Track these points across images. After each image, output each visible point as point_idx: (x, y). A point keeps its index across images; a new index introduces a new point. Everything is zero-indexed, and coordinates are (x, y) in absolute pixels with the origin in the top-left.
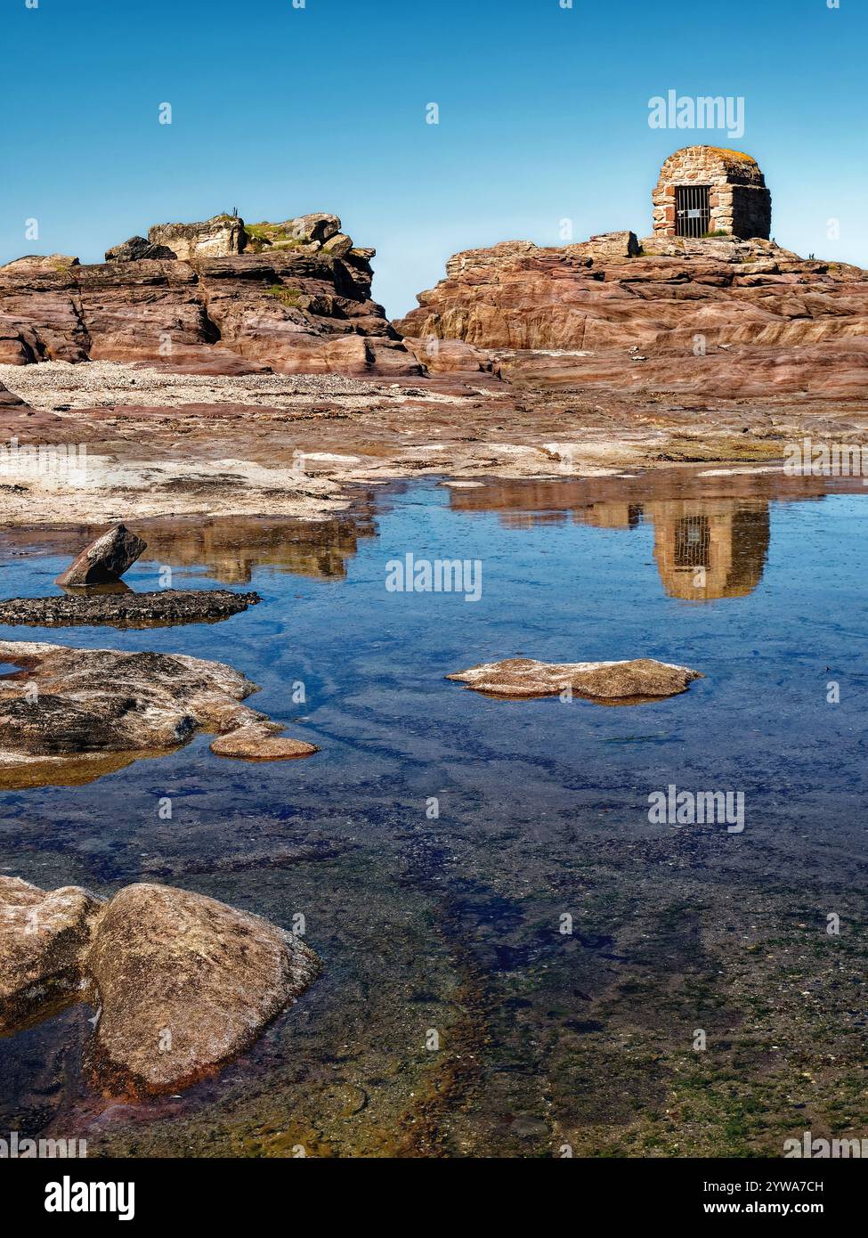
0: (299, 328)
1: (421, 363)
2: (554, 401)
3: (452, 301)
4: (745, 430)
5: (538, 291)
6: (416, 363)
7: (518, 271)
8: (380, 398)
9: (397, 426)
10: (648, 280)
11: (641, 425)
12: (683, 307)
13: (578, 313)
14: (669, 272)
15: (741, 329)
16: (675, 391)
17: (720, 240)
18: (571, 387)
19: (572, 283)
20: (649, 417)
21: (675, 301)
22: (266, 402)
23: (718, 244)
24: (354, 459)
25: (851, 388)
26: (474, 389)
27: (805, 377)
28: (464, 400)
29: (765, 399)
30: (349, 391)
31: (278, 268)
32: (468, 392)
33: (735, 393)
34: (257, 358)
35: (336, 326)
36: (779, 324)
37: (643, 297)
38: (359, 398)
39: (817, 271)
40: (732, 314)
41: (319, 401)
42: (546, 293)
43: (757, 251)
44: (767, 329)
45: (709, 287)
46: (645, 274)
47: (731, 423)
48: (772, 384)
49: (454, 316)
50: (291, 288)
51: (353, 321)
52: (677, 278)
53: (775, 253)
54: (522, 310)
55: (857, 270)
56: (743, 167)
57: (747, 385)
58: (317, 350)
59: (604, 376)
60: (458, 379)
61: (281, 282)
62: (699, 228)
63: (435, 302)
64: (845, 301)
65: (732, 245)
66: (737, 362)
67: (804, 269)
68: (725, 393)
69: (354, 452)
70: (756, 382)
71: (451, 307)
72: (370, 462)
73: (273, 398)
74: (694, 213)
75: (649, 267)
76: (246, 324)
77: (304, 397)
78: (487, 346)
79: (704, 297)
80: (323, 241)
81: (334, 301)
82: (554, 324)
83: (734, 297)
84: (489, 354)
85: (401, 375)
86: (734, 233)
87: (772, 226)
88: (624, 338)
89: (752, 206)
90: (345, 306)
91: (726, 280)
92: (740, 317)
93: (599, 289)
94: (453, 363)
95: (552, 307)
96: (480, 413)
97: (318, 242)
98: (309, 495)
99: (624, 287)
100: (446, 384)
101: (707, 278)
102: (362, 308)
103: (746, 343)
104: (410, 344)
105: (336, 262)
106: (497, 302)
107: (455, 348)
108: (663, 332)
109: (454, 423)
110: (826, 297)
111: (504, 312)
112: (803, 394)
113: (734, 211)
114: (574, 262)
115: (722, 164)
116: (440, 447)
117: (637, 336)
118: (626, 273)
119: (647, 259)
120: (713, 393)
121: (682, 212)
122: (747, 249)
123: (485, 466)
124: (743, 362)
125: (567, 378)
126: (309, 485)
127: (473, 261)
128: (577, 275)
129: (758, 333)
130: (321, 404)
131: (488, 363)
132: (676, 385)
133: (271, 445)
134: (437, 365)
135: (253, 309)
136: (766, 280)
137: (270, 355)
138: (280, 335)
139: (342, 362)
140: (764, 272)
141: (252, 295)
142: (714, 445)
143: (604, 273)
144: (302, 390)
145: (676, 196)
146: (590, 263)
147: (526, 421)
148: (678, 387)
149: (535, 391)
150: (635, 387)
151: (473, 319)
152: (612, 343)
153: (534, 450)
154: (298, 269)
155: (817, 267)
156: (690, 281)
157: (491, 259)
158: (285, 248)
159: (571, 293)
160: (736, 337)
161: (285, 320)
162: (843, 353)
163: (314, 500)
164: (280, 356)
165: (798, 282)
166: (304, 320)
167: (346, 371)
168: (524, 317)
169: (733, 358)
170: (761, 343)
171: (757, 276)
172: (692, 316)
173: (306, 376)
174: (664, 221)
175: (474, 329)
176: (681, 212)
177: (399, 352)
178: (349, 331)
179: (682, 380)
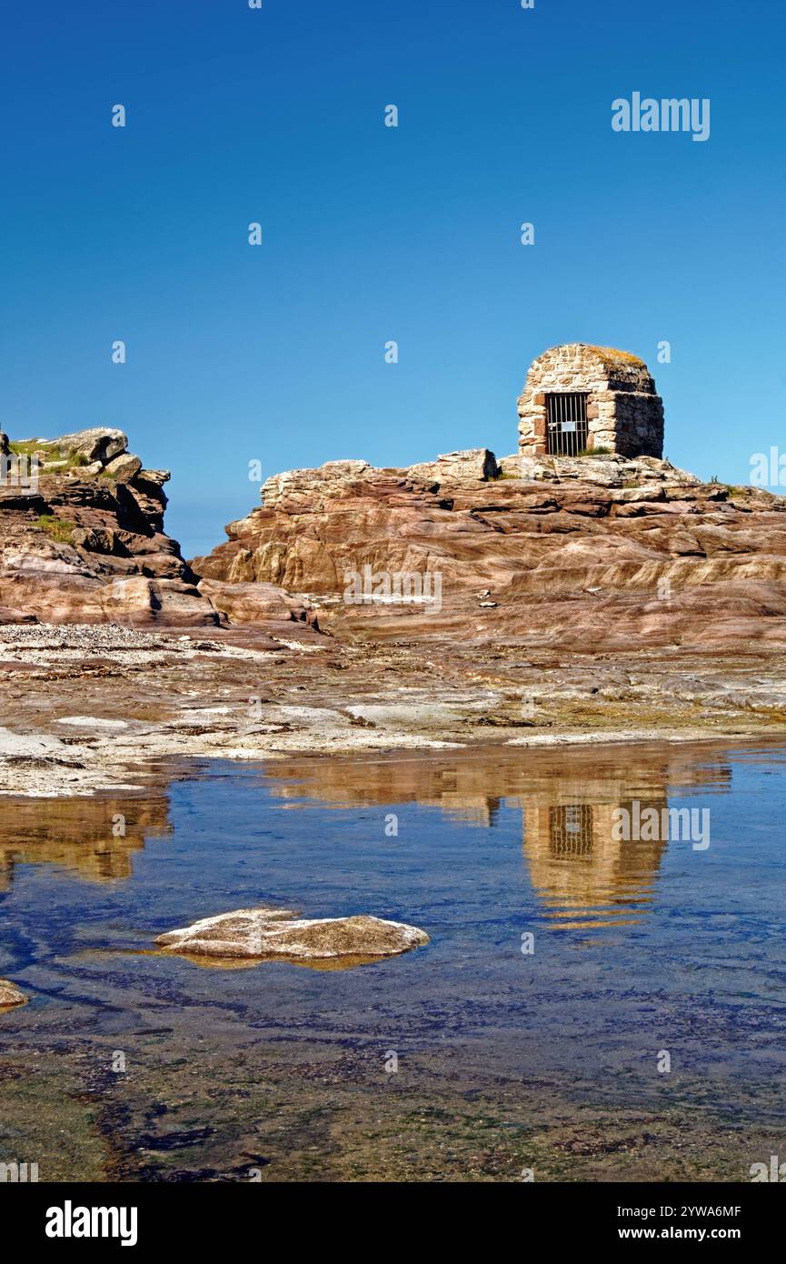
0: (71, 568)
1: (217, 610)
2: (378, 656)
3: (267, 534)
4: (595, 691)
5: (371, 522)
6: (212, 611)
7: (347, 497)
8: (166, 653)
9: (180, 686)
10: (507, 509)
11: (474, 684)
12: (547, 542)
13: (418, 549)
14: (532, 499)
15: (613, 569)
16: (527, 644)
17: (600, 459)
18: (403, 640)
19: (412, 512)
20: (483, 676)
21: (536, 535)
22: (27, 657)
23: (596, 464)
24: (121, 724)
25: (730, 640)
26: (283, 642)
27: (679, 627)
28: (268, 655)
29: (630, 654)
30: (129, 645)
31: (48, 496)
32: (273, 645)
33: (596, 647)
34: (19, 605)
35: (117, 566)
36: (657, 563)
37: (500, 530)
38: (140, 653)
39: (715, 498)
40: (603, 551)
41: (91, 656)
42: (381, 524)
43: (645, 473)
44: (643, 570)
45: (582, 518)
46: (504, 502)
47: (579, 683)
48: (640, 636)
49: (270, 553)
50: (64, 520)
51: (138, 560)
52: (542, 506)
53: (668, 474)
54: (352, 546)
55: (768, 497)
56: (629, 370)
57: (610, 637)
58: (91, 594)
59: (443, 626)
60: (262, 630)
61: (51, 512)
62: (575, 445)
63: (248, 534)
64: (744, 535)
65: (614, 465)
66: (599, 610)
67: (698, 495)
68: (585, 646)
69: (123, 716)
70: (620, 634)
71: (266, 541)
72: (140, 727)
73: (36, 653)
74: (569, 427)
75: (508, 493)
76: (6, 563)
77: (74, 652)
78: (308, 589)
79: (574, 530)
80: (106, 462)
81: (116, 536)
82: (391, 563)
83: (611, 530)
84: (303, 599)
85: (193, 625)
86: (618, 450)
87: (665, 442)
88: (475, 580)
89: (639, 417)
90: (129, 541)
91: (604, 509)
92: (613, 555)
93: (445, 520)
94: (259, 611)
95: (387, 542)
96: (282, 670)
97: (99, 463)
98: (61, 763)
99: (476, 517)
100: (248, 636)
101: (580, 507)
102: (149, 544)
103: (618, 587)
104: (207, 588)
105: (121, 488)
106: (322, 535)
107: (261, 592)
108: (520, 573)
109: (249, 682)
110: (722, 530)
111: (329, 547)
112: (675, 648)
113: (617, 424)
114: (416, 487)
115: (602, 366)
116: (224, 710)
117: (489, 577)
118: (480, 499)
119: (507, 482)
120: (570, 647)
121: (555, 424)
122: (633, 470)
123: (274, 732)
124: (606, 609)
125: (399, 628)
126: (64, 752)
127: (293, 485)
128: (419, 503)
129: (632, 574)
130: (93, 660)
131: (302, 610)
132: (529, 637)
133: (27, 707)
134: (240, 613)
135: (15, 545)
136: (651, 509)
137: (35, 600)
138: (47, 576)
139: (121, 609)
140: (648, 499)
141: (15, 529)
142: (552, 708)
143: (452, 501)
144: (70, 643)
145: (546, 405)
146: (435, 488)
147: (334, 680)
148: (530, 640)
149: (360, 645)
150: (480, 639)
151: (292, 555)
152: (460, 585)
153: (334, 713)
154: (72, 496)
155: (715, 493)
156: (558, 509)
157: (314, 483)
158: (58, 471)
159: (412, 525)
160: (606, 579)
161: (54, 558)
162: (725, 599)
163: (66, 769)
164: (46, 602)
165: (689, 512)
166: (77, 558)
167: (126, 621)
168: (354, 554)
169: (596, 604)
170: (635, 586)
171: (640, 504)
172: (555, 554)
173: (78, 626)
174: (532, 435)
175: (293, 568)
176: (552, 425)
177: (191, 598)
178: (133, 571)
179: (535, 631)
